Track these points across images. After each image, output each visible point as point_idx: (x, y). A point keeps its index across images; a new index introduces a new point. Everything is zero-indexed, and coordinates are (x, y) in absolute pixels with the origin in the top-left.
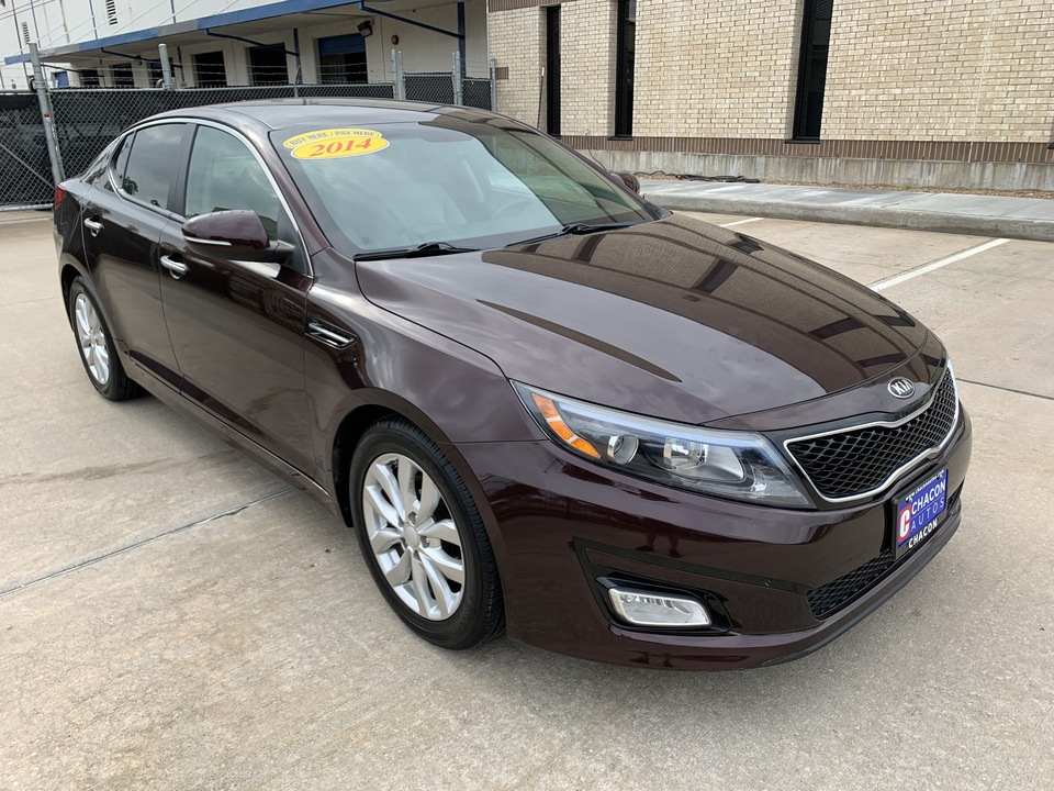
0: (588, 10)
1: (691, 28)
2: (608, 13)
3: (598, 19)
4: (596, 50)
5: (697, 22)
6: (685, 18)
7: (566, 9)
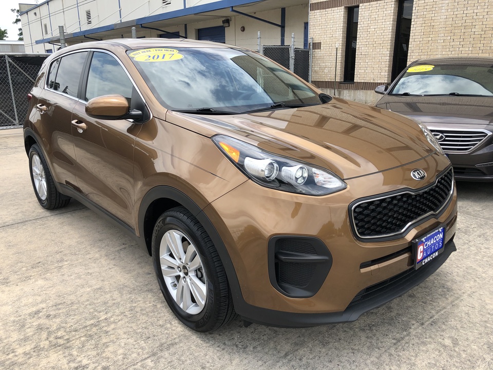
0: (378, 8)
1: (454, 16)
2: (393, 8)
3: (385, 12)
4: (382, 31)
5: (458, 12)
6: (449, 10)
7: (363, 7)
